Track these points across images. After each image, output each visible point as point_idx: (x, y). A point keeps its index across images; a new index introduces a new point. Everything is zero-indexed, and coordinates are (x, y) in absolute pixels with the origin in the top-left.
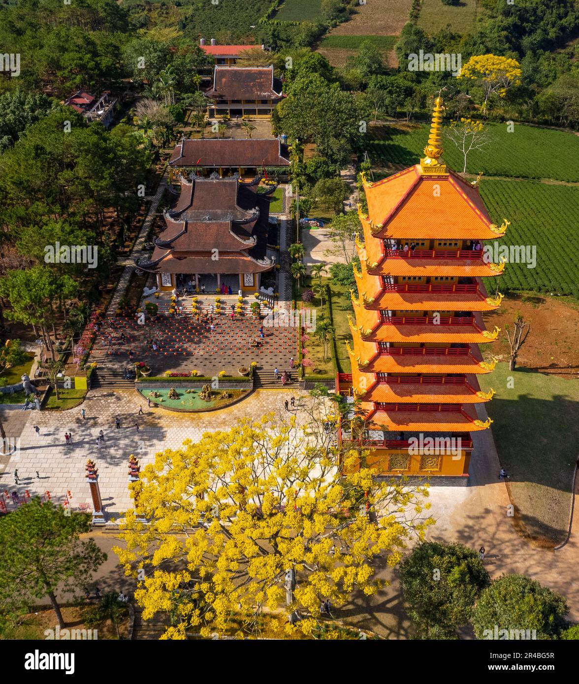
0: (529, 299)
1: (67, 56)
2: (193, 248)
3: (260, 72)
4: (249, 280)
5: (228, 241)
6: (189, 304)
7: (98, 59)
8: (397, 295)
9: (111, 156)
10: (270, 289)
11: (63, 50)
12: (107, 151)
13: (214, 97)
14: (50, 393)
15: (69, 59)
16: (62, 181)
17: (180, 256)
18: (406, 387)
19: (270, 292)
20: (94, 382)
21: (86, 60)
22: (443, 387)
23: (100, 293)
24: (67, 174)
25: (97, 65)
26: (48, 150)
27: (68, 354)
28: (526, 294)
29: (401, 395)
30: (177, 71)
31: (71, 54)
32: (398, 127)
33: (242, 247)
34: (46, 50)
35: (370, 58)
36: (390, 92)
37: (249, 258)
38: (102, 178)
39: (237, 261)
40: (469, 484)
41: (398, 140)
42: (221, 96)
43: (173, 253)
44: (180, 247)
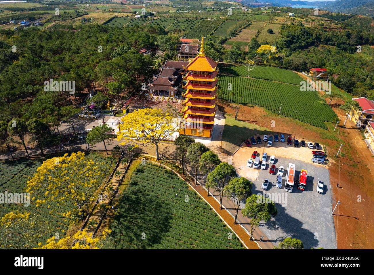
0: (249, 106)
1: (140, 38)
2: (158, 83)
3: (195, 46)
4: (172, 93)
5: (167, 82)
6: (155, 98)
7: (149, 40)
8: (191, 86)
9: (143, 61)
10: (177, 96)
11: (139, 37)
12: (142, 59)
13: (180, 52)
14: (117, 113)
15: (141, 40)
16: (128, 65)
17: (154, 85)
18: (195, 111)
19: (177, 97)
20: (128, 112)
21: (145, 40)
22: (204, 112)
23: (135, 94)
24: (130, 63)
25: (148, 41)
26: (126, 58)
27: (123, 105)
28: (249, 105)
29: (193, 113)
30: (170, 44)
31: (142, 38)
32: (235, 65)
33: (170, 84)
34: (135, 37)
35: (236, 47)
36: (234, 55)
37: (172, 87)
38: (138, 65)
39: (169, 88)
40: (212, 140)
41: (232, 68)
42: (182, 52)
43: (153, 85)
44: (155, 83)
